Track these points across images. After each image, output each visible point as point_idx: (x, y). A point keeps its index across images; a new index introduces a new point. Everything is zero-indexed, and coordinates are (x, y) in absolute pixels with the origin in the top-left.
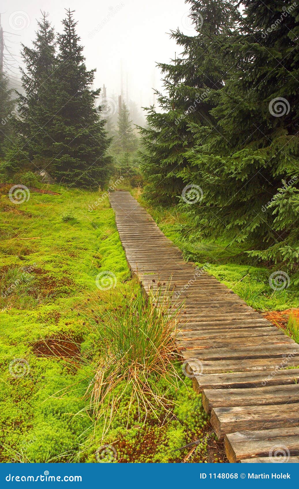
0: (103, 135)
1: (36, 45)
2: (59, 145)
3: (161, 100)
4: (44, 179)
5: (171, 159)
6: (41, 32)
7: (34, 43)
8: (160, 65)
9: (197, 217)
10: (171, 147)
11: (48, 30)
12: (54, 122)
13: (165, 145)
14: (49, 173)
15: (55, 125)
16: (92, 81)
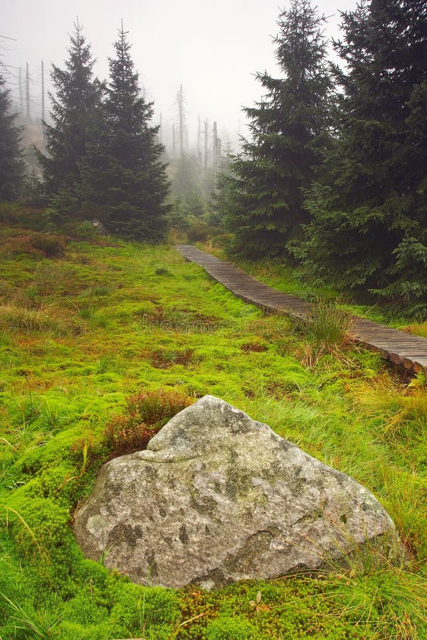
0: (163, 179)
1: (69, 65)
2: (117, 191)
3: (246, 147)
4: (99, 230)
5: (260, 211)
6: (75, 49)
7: (67, 64)
8: (246, 109)
9: (315, 266)
10: (259, 197)
11: (82, 47)
12: (111, 164)
13: (253, 195)
14: (103, 223)
15: (111, 167)
16: (150, 116)
